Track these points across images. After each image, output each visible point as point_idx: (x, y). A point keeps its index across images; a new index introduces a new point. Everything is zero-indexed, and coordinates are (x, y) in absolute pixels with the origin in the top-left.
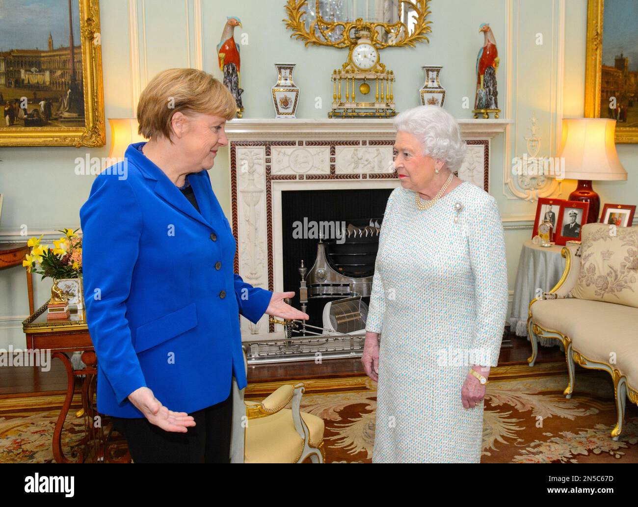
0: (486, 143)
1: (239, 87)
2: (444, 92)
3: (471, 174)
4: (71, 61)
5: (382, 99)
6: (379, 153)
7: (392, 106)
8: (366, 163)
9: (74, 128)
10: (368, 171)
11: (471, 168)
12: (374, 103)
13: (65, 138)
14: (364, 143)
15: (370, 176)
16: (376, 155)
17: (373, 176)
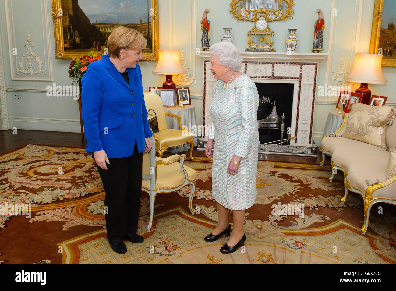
0: (316, 64)
1: (208, 38)
2: (297, 41)
3: (308, 78)
4: (148, 28)
5: (268, 43)
6: (266, 67)
7: (273, 47)
8: (260, 71)
9: (148, 54)
10: (260, 75)
11: (308, 75)
12: (264, 46)
13: (145, 57)
14: (260, 63)
15: (261, 77)
16: (264, 68)
17: (263, 77)
